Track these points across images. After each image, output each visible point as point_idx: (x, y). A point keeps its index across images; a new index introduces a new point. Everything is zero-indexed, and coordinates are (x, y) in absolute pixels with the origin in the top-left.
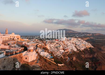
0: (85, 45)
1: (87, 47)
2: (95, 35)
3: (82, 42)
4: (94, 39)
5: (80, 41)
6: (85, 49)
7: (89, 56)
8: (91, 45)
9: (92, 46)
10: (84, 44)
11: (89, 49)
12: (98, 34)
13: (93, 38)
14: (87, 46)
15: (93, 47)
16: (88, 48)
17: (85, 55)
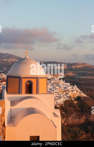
0: (66, 91)
1: (70, 97)
2: (74, 67)
3: (57, 84)
4: (77, 77)
5: (52, 82)
6: (66, 102)
7: (77, 120)
8: (79, 90)
9: (82, 94)
10: (63, 89)
11: (76, 102)
12: (82, 66)
13: (74, 75)
14: (70, 93)
15: (85, 95)
16: (73, 99)
17: (68, 117)
